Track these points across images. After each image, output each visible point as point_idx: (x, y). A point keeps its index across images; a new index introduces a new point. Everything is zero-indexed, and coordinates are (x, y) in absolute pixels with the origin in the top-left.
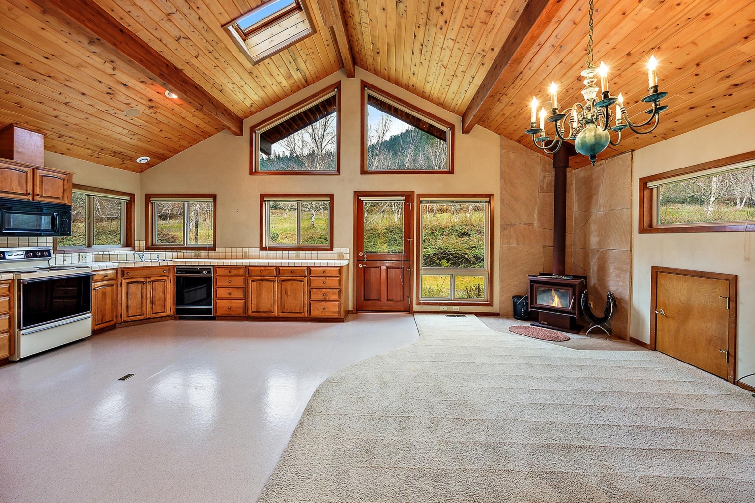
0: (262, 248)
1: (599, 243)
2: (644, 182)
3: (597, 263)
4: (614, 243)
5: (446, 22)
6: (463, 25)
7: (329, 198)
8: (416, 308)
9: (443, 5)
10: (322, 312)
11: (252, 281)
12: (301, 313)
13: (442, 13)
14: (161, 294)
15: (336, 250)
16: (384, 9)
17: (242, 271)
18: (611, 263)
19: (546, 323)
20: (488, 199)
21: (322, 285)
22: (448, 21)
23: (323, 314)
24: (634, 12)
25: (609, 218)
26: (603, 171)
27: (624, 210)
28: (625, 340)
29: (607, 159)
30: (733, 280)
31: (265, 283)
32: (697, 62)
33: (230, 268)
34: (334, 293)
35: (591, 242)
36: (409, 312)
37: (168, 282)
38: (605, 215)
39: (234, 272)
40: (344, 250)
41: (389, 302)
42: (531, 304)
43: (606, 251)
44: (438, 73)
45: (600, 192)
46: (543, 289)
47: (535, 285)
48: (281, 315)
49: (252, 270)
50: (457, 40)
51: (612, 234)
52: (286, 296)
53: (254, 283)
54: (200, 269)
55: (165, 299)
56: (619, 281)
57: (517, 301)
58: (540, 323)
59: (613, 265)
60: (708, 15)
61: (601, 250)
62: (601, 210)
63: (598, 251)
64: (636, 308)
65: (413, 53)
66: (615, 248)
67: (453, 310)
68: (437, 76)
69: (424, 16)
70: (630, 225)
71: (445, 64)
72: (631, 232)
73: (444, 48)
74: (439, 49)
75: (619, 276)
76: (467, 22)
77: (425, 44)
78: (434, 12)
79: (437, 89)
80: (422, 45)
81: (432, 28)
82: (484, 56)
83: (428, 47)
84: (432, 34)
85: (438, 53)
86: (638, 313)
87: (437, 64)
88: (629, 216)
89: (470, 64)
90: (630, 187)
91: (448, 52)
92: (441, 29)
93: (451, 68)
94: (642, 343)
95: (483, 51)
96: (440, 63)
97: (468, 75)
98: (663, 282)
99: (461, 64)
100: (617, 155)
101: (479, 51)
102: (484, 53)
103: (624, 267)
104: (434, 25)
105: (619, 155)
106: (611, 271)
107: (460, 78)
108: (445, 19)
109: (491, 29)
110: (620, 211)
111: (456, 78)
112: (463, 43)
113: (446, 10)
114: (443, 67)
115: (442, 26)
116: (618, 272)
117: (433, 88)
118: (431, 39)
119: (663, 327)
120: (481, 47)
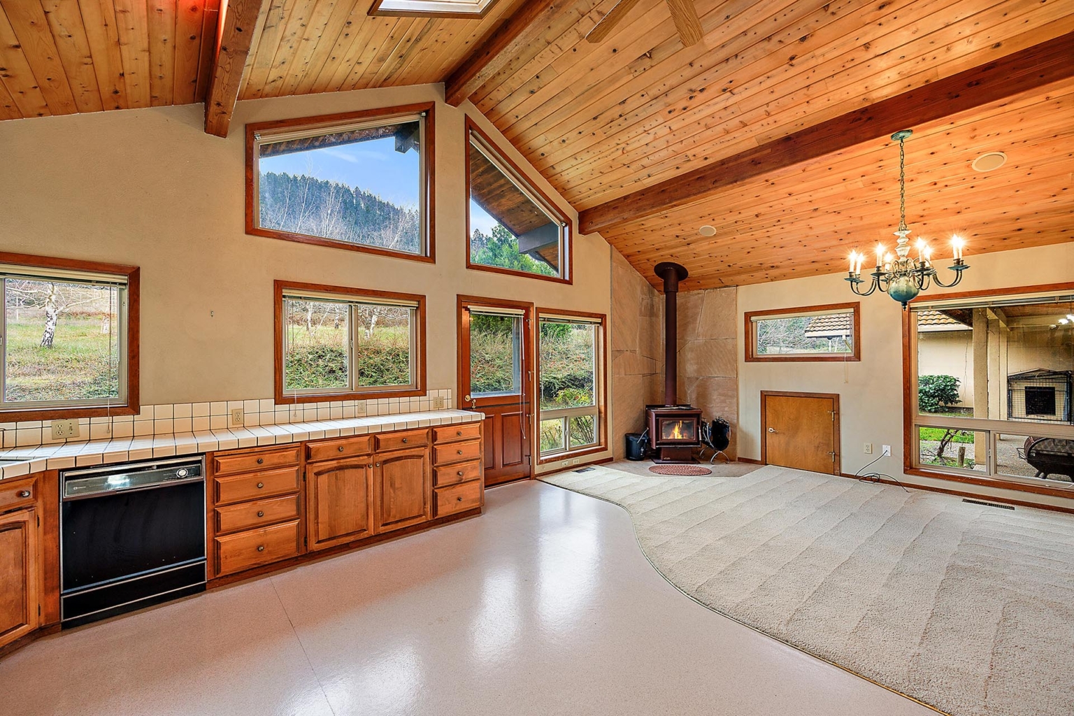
0: (280, 399)
1: (698, 371)
2: (748, 316)
3: (695, 391)
4: (717, 371)
5: (684, 109)
7: (415, 303)
8: (538, 469)
9: (702, 91)
10: (456, 504)
11: (318, 474)
12: (421, 516)
13: (691, 98)
14: (11, 569)
15: (431, 393)
16: (615, 51)
17: (291, 454)
18: (714, 390)
19: (669, 458)
20: (599, 320)
21: (456, 457)
22: (688, 109)
23: (457, 508)
24: (850, 182)
25: (710, 347)
26: (703, 301)
27: (728, 341)
28: (734, 461)
29: (707, 289)
30: (835, 399)
31: (349, 473)
32: (849, 231)
33: (257, 451)
34: (474, 468)
35: (688, 370)
36: (529, 476)
37: (31, 527)
38: (705, 344)
39: (268, 459)
40: (443, 393)
41: (508, 468)
42: (656, 441)
43: (707, 379)
44: (604, 154)
45: (698, 322)
46: (667, 422)
47: (660, 419)
48: (382, 530)
49: (318, 449)
50: (675, 133)
51: (714, 362)
52: (392, 491)
53: (323, 479)
54: (159, 467)
55: (25, 581)
56: (724, 407)
57: (637, 439)
58: (663, 460)
59: (716, 392)
60: (888, 203)
61: (701, 378)
62: (701, 338)
63: (697, 379)
64: (744, 429)
65: (595, 118)
66: (717, 374)
67: (574, 464)
68: (599, 156)
69: (663, 89)
70: (736, 354)
71: (628, 148)
72: (736, 361)
73: (649, 132)
74: (641, 130)
75: (724, 401)
76: (709, 121)
77: (627, 116)
78: (682, 92)
79: (580, 171)
80: (621, 116)
81: (658, 106)
82: (689, 160)
83: (627, 122)
84: (651, 111)
85: (633, 134)
86: (746, 434)
87: (618, 144)
88: (735, 346)
89: (662, 162)
90: (735, 319)
91: (649, 138)
92: (670, 112)
93: (632, 156)
94: (751, 460)
95: (694, 156)
96: (623, 145)
97: (646, 172)
98: (772, 403)
99: (651, 157)
100: (720, 288)
101: (690, 153)
102: (692, 158)
103: (730, 393)
104: (665, 103)
105: (722, 287)
106: (715, 397)
107: (631, 170)
108: (687, 105)
109: (728, 139)
110: (724, 341)
111: (625, 169)
112: (680, 138)
113: (700, 97)
114: (621, 151)
115: (674, 110)
116: (723, 398)
117: (575, 168)
118: (642, 115)
119: (773, 443)
120: (696, 151)
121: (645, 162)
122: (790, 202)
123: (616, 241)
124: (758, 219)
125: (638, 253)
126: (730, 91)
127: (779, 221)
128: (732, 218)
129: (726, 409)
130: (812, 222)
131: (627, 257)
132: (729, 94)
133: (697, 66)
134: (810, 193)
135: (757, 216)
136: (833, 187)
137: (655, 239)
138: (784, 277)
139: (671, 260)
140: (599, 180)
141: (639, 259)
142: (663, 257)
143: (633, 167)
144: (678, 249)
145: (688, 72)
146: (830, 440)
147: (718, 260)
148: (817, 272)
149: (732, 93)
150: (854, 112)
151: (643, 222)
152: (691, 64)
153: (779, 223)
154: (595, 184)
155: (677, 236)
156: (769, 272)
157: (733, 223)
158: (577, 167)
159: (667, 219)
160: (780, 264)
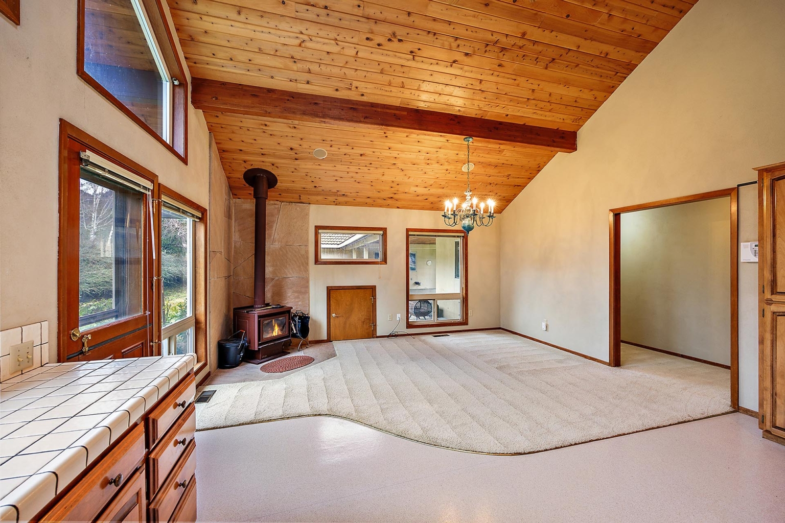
1: (274, 272)
3: (271, 290)
4: (291, 272)
5: (379, 45)
6: (381, 64)
9: (400, 41)
13: (390, 40)
18: (289, 288)
20: (200, 215)
22: (381, 47)
25: (285, 252)
26: (279, 211)
27: (301, 247)
28: (308, 344)
29: (283, 202)
30: (373, 288)
38: (280, 249)
43: (282, 279)
44: (277, 32)
45: (274, 229)
47: (261, 320)
50: (358, 59)
51: (289, 264)
56: (298, 302)
58: (262, 359)
59: (290, 290)
61: (277, 278)
62: (277, 243)
63: (273, 279)
64: (314, 318)
66: (292, 275)
68: (271, 30)
69: (378, 16)
70: (307, 258)
71: (309, 44)
72: (307, 264)
73: (339, 43)
74: (333, 35)
75: (298, 297)
76: (387, 67)
77: (331, 13)
78: (387, 30)
79: (233, 31)
80: (326, 8)
81: (365, 26)
82: (350, 89)
83: (327, 19)
84: (355, 25)
85: (322, 33)
86: (315, 321)
87: (301, 33)
88: (307, 252)
89: (329, 77)
90: (307, 230)
91: (334, 49)
92: (367, 39)
93: (306, 54)
94: (319, 340)
95: (357, 88)
96: (305, 38)
97: (307, 76)
98: (334, 296)
99: (323, 67)
100: (295, 202)
101: (355, 84)
102: (353, 88)
103: (303, 290)
104: (370, 29)
105: (297, 203)
106: (289, 295)
107: (295, 67)
108: (383, 43)
109: (386, 89)
110: (298, 247)
111: (290, 63)
112: (358, 67)
113: (395, 45)
114: (300, 42)
115: (372, 40)
116: (296, 294)
117: (229, 23)
118: (344, 23)
119: (335, 324)
120: (361, 85)
121: (314, 68)
122: (386, 153)
123: (221, 130)
124: (361, 158)
125: (238, 151)
126: (414, 56)
127: (371, 164)
128: (345, 150)
129: (300, 303)
130: (387, 171)
131: (222, 151)
132: (412, 57)
133: (412, 19)
134: (399, 152)
135: (361, 155)
136: (411, 153)
137: (267, 143)
138: (346, 204)
139: (269, 169)
140: (251, 56)
141: (235, 157)
142: (264, 164)
143: (299, 65)
144: (283, 161)
145: (403, 18)
146: (371, 316)
147: (310, 180)
148: (366, 204)
149: (414, 58)
150: (452, 114)
151: (267, 123)
152: (409, 14)
153: (370, 165)
154: (242, 56)
155: (291, 149)
156: (338, 198)
157: (342, 154)
158: (233, 23)
159: (294, 130)
160: (349, 194)
